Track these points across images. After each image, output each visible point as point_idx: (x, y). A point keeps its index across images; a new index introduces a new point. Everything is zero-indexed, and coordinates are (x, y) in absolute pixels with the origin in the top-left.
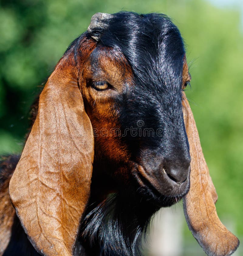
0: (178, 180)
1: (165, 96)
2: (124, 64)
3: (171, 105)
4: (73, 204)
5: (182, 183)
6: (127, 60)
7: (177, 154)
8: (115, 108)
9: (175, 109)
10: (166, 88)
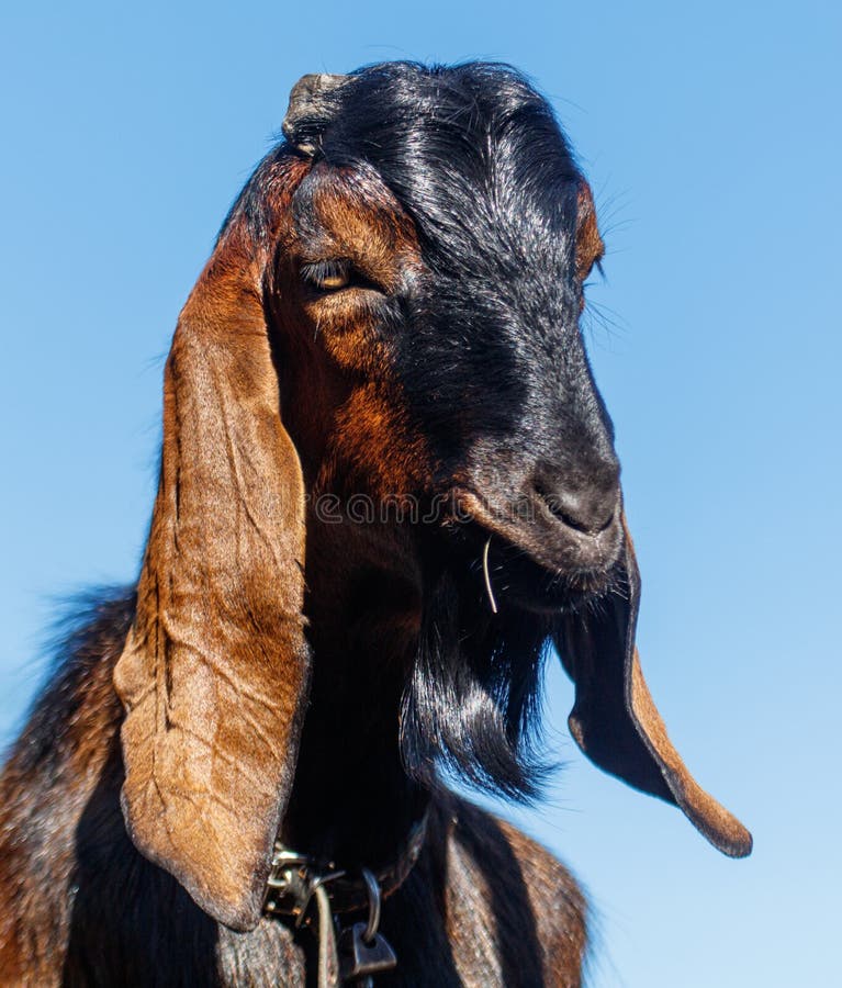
0: (586, 523)
1: (523, 286)
2: (389, 216)
3: (543, 308)
4: (258, 691)
5: (598, 533)
6: (399, 200)
7: (573, 448)
8: (381, 339)
9: (556, 319)
10: (527, 264)
